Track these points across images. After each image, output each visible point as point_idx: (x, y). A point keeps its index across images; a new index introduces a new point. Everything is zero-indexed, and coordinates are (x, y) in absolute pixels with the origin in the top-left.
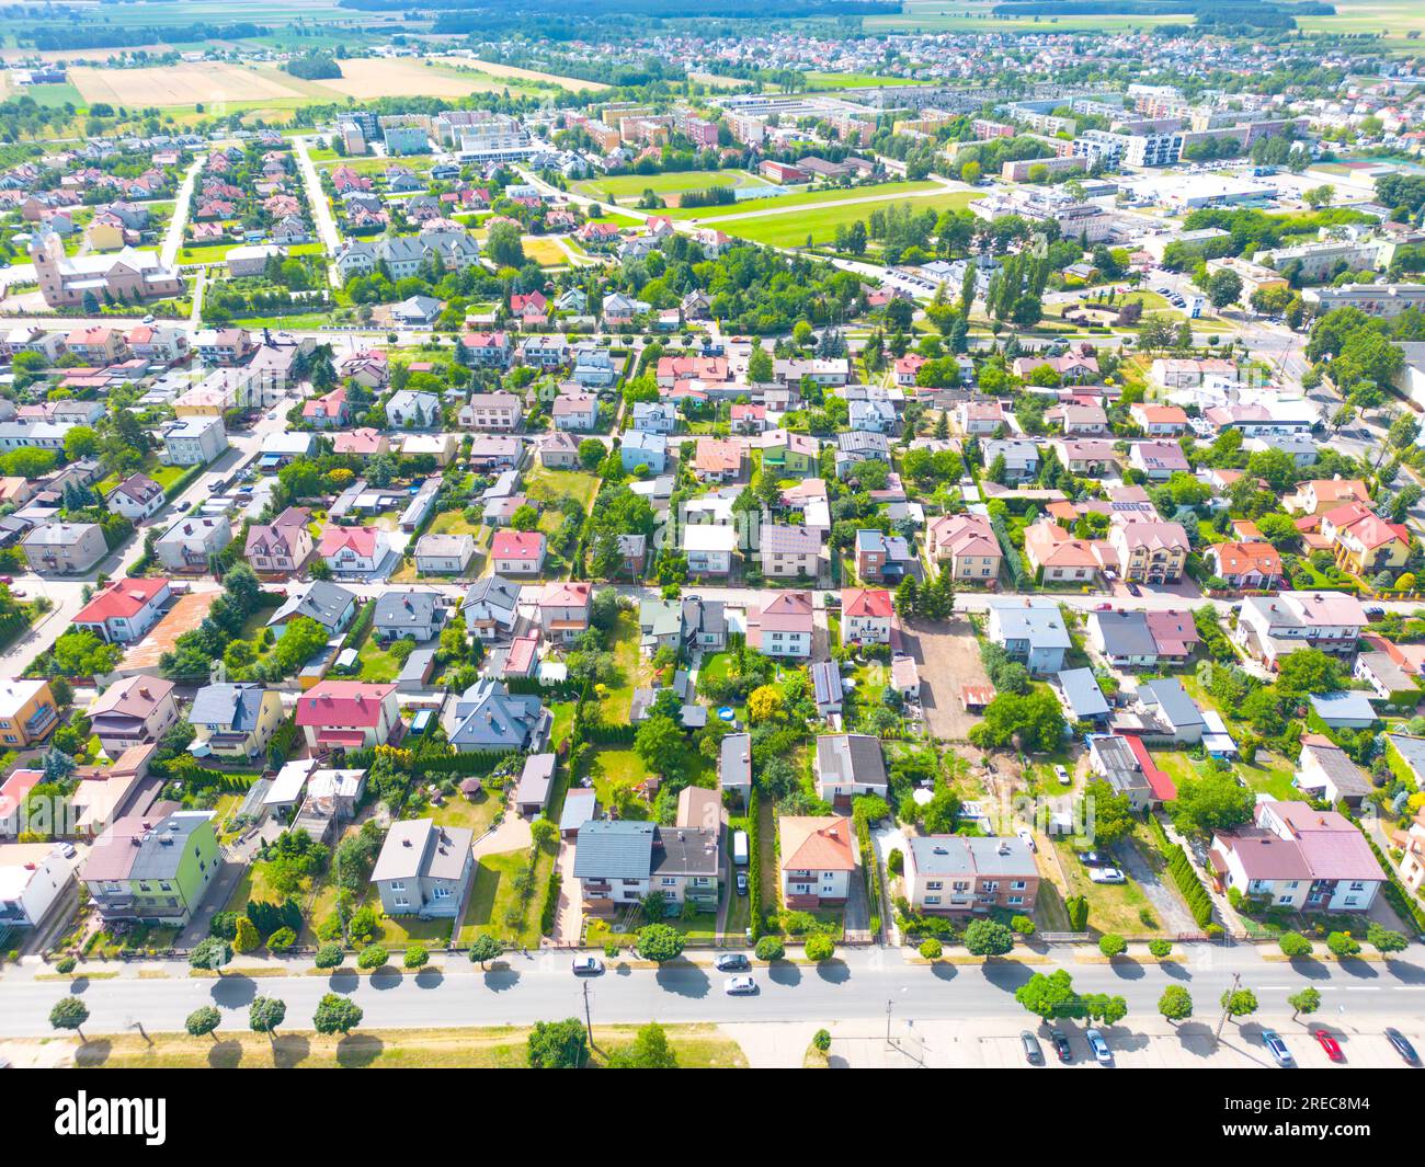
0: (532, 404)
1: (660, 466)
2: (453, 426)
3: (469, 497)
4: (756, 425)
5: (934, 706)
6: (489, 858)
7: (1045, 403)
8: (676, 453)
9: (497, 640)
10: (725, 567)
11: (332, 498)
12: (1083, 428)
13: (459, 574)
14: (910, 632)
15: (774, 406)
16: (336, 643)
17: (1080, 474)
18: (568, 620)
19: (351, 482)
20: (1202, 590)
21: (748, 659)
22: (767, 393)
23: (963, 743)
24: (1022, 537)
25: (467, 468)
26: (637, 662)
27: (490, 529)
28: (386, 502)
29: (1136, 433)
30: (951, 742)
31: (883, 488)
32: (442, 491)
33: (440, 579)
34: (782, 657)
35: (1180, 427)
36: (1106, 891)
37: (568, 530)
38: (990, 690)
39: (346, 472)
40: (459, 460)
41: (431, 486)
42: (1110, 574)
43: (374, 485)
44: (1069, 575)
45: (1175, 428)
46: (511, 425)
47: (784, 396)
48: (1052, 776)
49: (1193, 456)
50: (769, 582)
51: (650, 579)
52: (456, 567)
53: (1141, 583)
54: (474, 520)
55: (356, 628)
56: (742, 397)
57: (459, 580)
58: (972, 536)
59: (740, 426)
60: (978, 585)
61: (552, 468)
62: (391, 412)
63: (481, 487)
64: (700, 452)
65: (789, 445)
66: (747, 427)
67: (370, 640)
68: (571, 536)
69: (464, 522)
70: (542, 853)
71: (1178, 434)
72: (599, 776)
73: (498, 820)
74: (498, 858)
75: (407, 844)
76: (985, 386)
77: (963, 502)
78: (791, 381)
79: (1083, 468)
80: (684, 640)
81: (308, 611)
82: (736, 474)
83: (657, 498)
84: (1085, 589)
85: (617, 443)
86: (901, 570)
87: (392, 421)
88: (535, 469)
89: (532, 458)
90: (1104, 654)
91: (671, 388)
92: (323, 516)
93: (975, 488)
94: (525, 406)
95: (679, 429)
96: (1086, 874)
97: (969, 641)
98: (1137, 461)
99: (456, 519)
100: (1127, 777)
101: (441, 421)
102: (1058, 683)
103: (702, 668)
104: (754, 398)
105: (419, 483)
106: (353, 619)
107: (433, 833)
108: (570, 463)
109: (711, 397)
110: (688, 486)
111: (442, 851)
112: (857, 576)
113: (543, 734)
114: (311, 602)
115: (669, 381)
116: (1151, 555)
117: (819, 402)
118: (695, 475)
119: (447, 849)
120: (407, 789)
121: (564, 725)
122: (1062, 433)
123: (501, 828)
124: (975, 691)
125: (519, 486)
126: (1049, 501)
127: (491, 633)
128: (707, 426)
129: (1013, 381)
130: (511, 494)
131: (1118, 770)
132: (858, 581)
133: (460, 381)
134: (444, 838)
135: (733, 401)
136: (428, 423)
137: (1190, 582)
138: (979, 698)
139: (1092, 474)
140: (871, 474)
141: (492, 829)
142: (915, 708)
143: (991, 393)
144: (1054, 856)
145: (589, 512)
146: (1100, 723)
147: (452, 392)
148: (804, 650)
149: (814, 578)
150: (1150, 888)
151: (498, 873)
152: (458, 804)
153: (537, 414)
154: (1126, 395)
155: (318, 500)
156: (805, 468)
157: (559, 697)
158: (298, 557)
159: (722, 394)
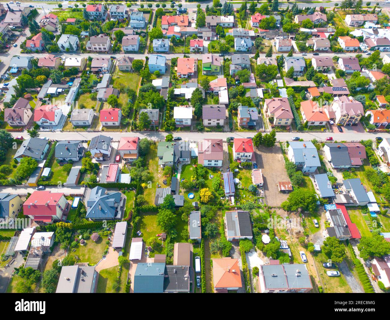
0: (115, 39)
1: (164, 71)
2: (85, 51)
3: (92, 87)
4: (200, 49)
5: (268, 190)
6: (103, 271)
7: (307, 36)
8: (170, 63)
9: (104, 160)
10: (189, 123)
11: (39, 89)
12: (321, 49)
13: (88, 127)
14: (259, 152)
15: (206, 39)
16: (41, 165)
17: (320, 72)
18: (130, 154)
19: (45, 81)
20: (365, 129)
21: (199, 171)
22: (204, 33)
23: (280, 208)
24: (300, 105)
25: (91, 72)
26: (158, 170)
27: (100, 103)
28: (60, 90)
29: (340, 51)
30: (275, 208)
31: (248, 82)
32: (81, 84)
33: (82, 129)
34: (212, 167)
35: (357, 48)
36: (333, 280)
37: (129, 106)
38: (289, 183)
39: (43, 77)
40: (87, 69)
41: (77, 82)
42: (332, 122)
43: (54, 83)
44: (317, 124)
45: (354, 48)
46: (107, 50)
47: (210, 34)
48: (312, 223)
49: (362, 63)
50: (206, 129)
51: (162, 128)
52: (87, 124)
53: (343, 126)
54: (94, 99)
55: (49, 157)
56: (194, 35)
57: (89, 129)
58: (283, 110)
59: (193, 49)
60: (284, 128)
61: (123, 71)
62: (60, 46)
63: (96, 83)
64: (179, 63)
65: (212, 63)
66: (196, 50)
67: (55, 162)
68: (131, 109)
69: (90, 100)
70: (123, 268)
71: (355, 51)
72: (144, 228)
73: (106, 252)
74: (107, 271)
75: (68, 280)
76: (285, 29)
77: (278, 87)
78: (212, 26)
79: (321, 69)
80: (174, 163)
81: (29, 153)
82: (192, 74)
83: (163, 88)
84: (322, 129)
85: (147, 59)
86: (255, 123)
87: (61, 49)
88: (116, 72)
89: (115, 66)
90: (330, 162)
91: (167, 29)
92: (36, 97)
93: (282, 80)
94: (112, 39)
95: (171, 50)
96: (325, 272)
97: (280, 156)
98: (341, 66)
99: (87, 98)
100: (342, 230)
101: (80, 49)
102: (314, 177)
103: (182, 173)
104: (199, 35)
105: (72, 80)
106: (49, 150)
107: (79, 270)
108: (129, 69)
109: (182, 34)
110: (175, 81)
111: (83, 280)
112: (238, 125)
113: (122, 208)
114: (29, 149)
115: (166, 26)
116: (349, 117)
117: (223, 36)
118: (177, 74)
119: (85, 278)
120: (71, 240)
121: (130, 203)
122: (313, 51)
123: (108, 255)
124: (283, 184)
125: (111, 81)
126: (309, 87)
127: (101, 159)
128: (181, 49)
129: (295, 25)
130: (107, 87)
131: (339, 226)
132: (239, 127)
133: (86, 28)
134: (84, 273)
135: (191, 36)
136: (75, 49)
137: (361, 125)
138: (285, 187)
139: (325, 71)
140: (244, 76)
141: (104, 257)
142: (261, 191)
143: (287, 32)
144: (313, 264)
145: (138, 94)
146: (330, 200)
147: (84, 33)
148: (220, 164)
149: (223, 127)
150: (349, 278)
151: (107, 279)
152: (91, 244)
153: (116, 43)
154: (337, 33)
155: (33, 89)
156: (218, 70)
157: (128, 189)
158: (26, 120)
159: (186, 33)
